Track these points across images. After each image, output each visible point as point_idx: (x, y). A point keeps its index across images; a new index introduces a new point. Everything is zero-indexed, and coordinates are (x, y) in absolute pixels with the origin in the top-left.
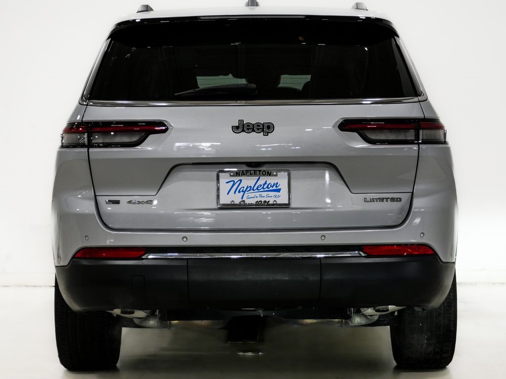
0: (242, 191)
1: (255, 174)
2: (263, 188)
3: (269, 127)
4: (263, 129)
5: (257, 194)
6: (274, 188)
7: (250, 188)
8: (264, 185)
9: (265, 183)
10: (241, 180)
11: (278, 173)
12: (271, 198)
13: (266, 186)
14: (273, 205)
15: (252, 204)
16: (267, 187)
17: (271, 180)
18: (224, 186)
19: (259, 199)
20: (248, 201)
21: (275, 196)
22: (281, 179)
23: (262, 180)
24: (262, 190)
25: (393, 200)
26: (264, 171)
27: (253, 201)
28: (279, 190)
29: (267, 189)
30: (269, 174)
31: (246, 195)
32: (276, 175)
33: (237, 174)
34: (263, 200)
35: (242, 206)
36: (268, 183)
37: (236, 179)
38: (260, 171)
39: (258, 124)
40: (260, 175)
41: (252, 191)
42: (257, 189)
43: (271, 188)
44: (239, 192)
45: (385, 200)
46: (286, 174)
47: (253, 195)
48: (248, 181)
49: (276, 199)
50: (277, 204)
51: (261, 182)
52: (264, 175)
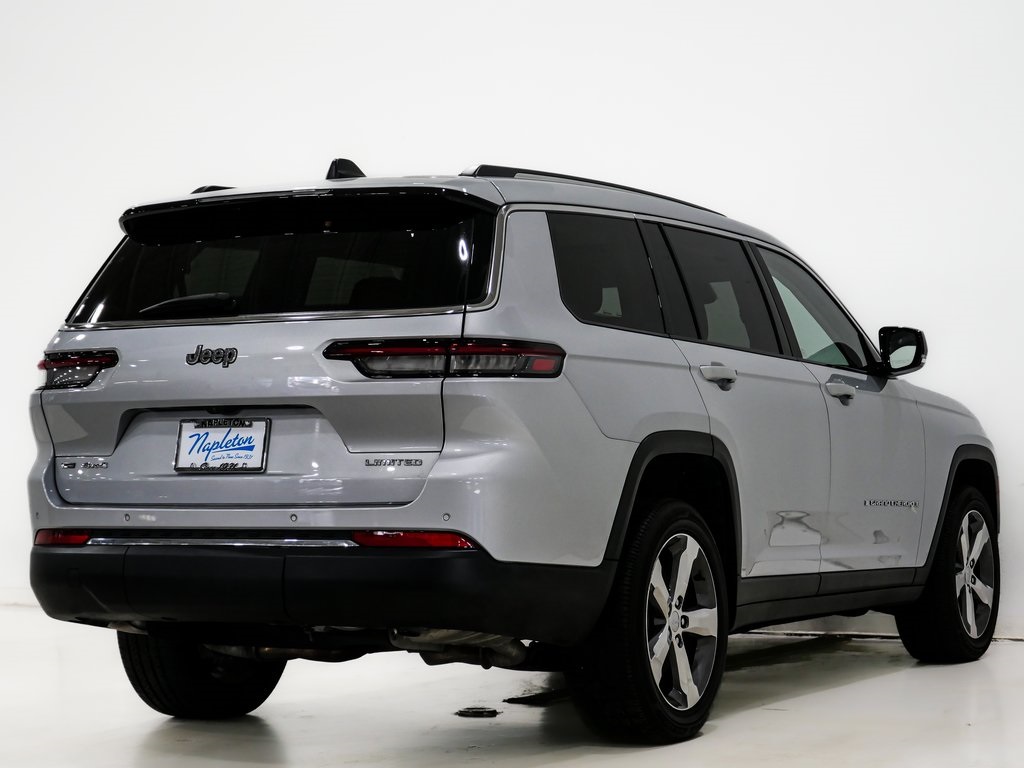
0: (207, 449)
1: (225, 425)
2: (233, 445)
3: (231, 355)
4: (224, 358)
5: (225, 454)
6: (247, 444)
7: (217, 445)
8: (235, 439)
9: (237, 438)
10: (207, 434)
11: (254, 423)
12: (239, 459)
13: (237, 441)
14: (242, 469)
15: (215, 468)
16: (239, 444)
17: (243, 433)
18: (187, 442)
19: (225, 461)
20: (212, 464)
21: (246, 456)
22: (256, 432)
23: (235, 432)
24: (231, 447)
25: (409, 462)
26: (238, 420)
27: (217, 464)
28: (251, 448)
29: (237, 446)
30: (242, 425)
31: (211, 454)
32: (250, 426)
33: (205, 425)
34: (230, 461)
35: (205, 471)
36: (239, 437)
37: (202, 431)
38: (231, 420)
39: (219, 351)
40: (230, 426)
41: (219, 449)
42: (226, 445)
43: (243, 445)
44: (204, 451)
45: (396, 463)
46: (264, 424)
47: (218, 455)
48: (216, 435)
49: (246, 461)
50: (246, 469)
51: (232, 436)
52: (235, 426)
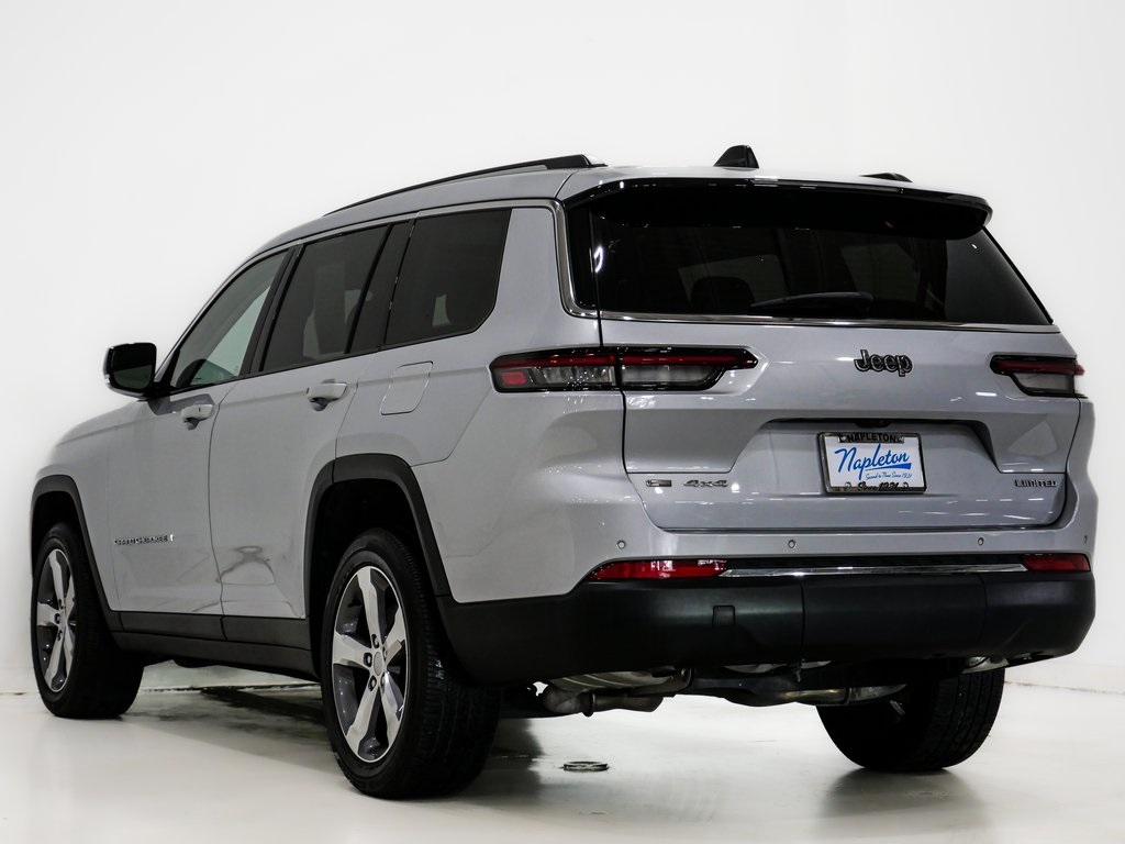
0: (859, 466)
1: (873, 440)
2: (887, 462)
3: (904, 363)
4: (897, 366)
5: (880, 472)
6: (902, 462)
7: (869, 463)
9: (889, 455)
10: (855, 449)
11: (905, 439)
12: (898, 477)
13: (890, 459)
14: (904, 488)
15: (875, 488)
16: (892, 461)
17: (896, 449)
18: (834, 458)
19: (884, 480)
20: (870, 484)
21: (905, 475)
22: (909, 448)
23: (885, 449)
24: (886, 465)
26: (886, 434)
27: (875, 483)
28: (908, 466)
29: (892, 464)
30: (893, 439)
31: (865, 473)
32: (902, 442)
33: (850, 440)
34: (890, 480)
35: (863, 491)
36: (892, 454)
37: (848, 446)
38: (880, 434)
39: (890, 358)
40: (880, 442)
41: (872, 467)
42: (879, 463)
43: (898, 463)
44: (855, 468)
45: (1038, 484)
46: (916, 440)
47: (873, 473)
48: (865, 451)
49: (906, 480)
50: (909, 488)
51: (883, 452)
52: (886, 441)
